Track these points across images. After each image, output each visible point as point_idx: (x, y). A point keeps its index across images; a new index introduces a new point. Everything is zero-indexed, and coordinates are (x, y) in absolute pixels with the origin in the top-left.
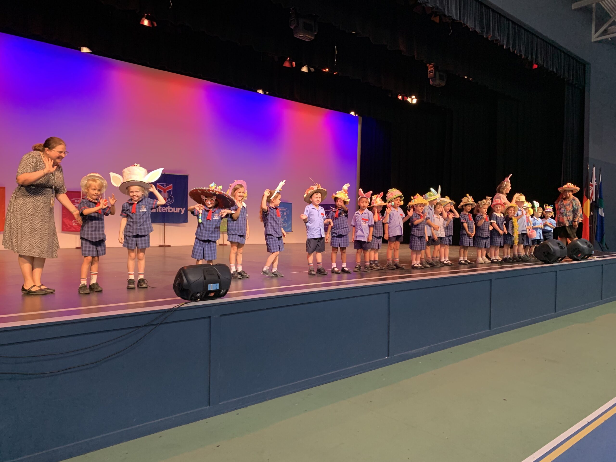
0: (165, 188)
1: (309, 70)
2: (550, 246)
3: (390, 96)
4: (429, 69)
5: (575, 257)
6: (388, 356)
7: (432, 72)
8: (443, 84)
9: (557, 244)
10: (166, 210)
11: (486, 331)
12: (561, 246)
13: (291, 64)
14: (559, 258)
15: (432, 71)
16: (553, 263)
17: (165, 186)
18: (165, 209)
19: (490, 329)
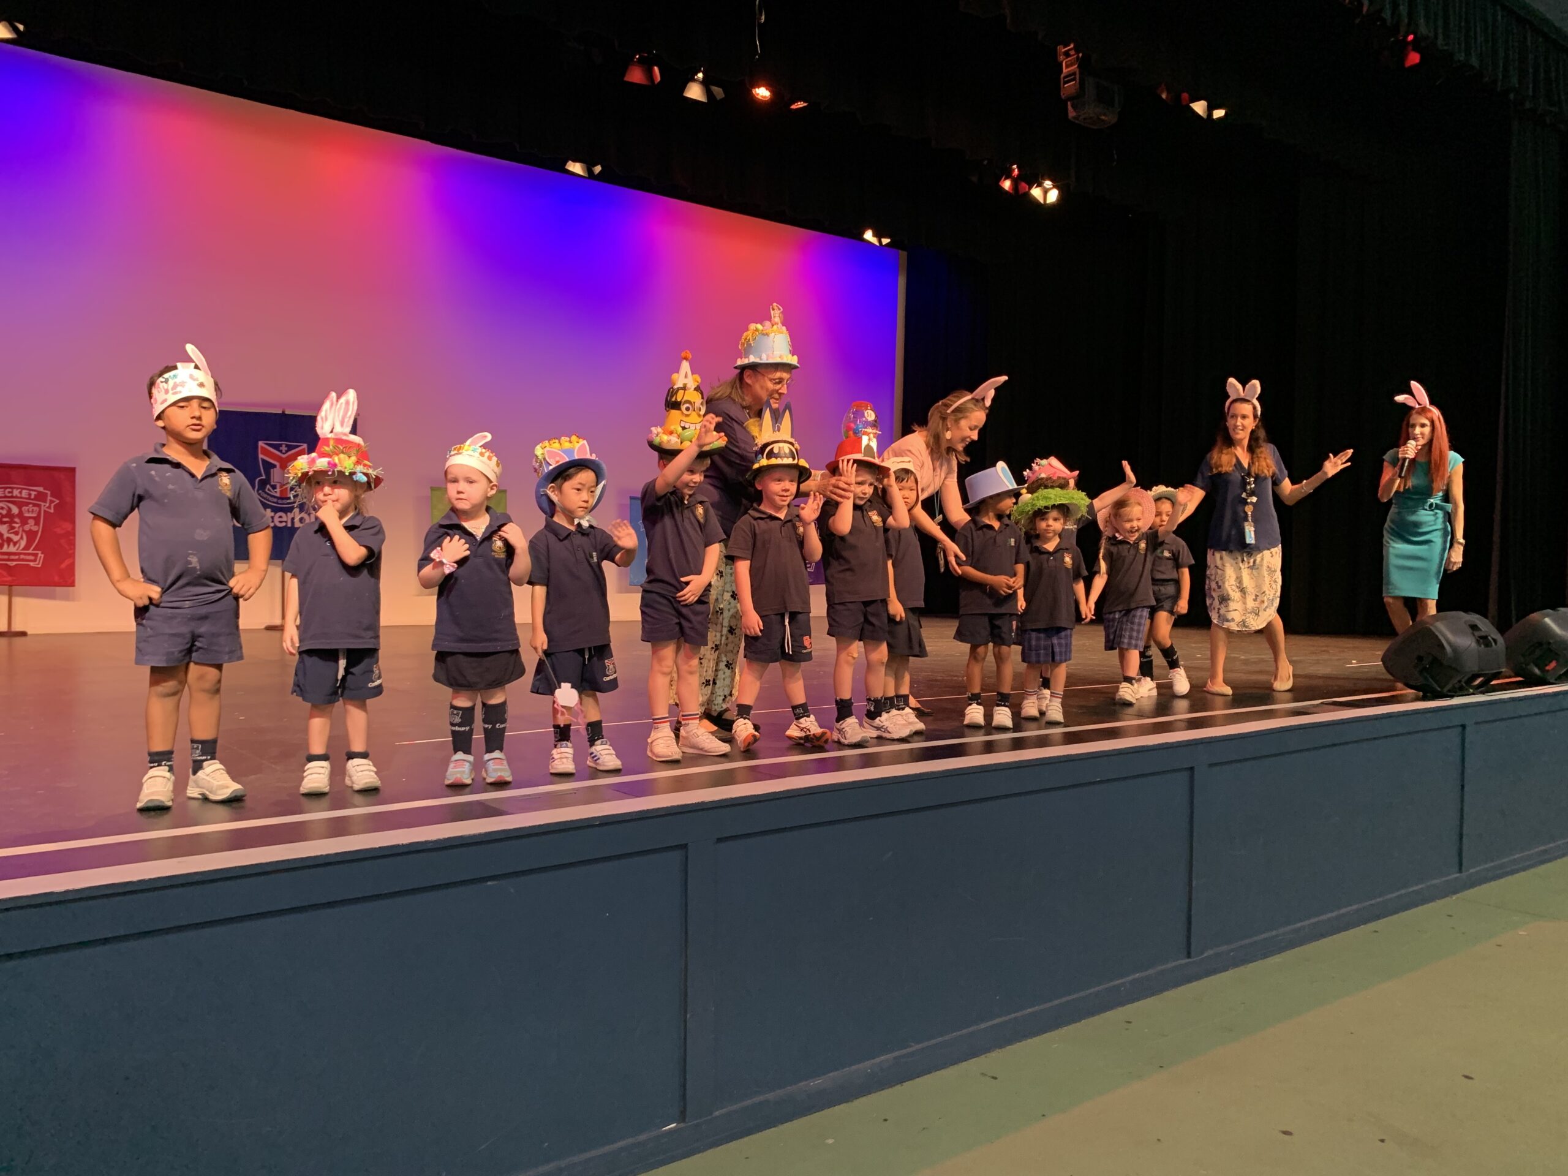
0: (284, 456)
1: (709, 93)
2: (1440, 637)
3: (975, 179)
4: (1065, 70)
5: (1537, 671)
6: (682, 1117)
7: (1074, 80)
8: (1110, 118)
9: (1469, 630)
10: (286, 522)
11: (1171, 965)
12: (1483, 634)
13: (650, 74)
14: (1475, 677)
15: (1074, 74)
16: (1452, 697)
17: (284, 448)
18: (284, 519)
19: (1189, 956)
